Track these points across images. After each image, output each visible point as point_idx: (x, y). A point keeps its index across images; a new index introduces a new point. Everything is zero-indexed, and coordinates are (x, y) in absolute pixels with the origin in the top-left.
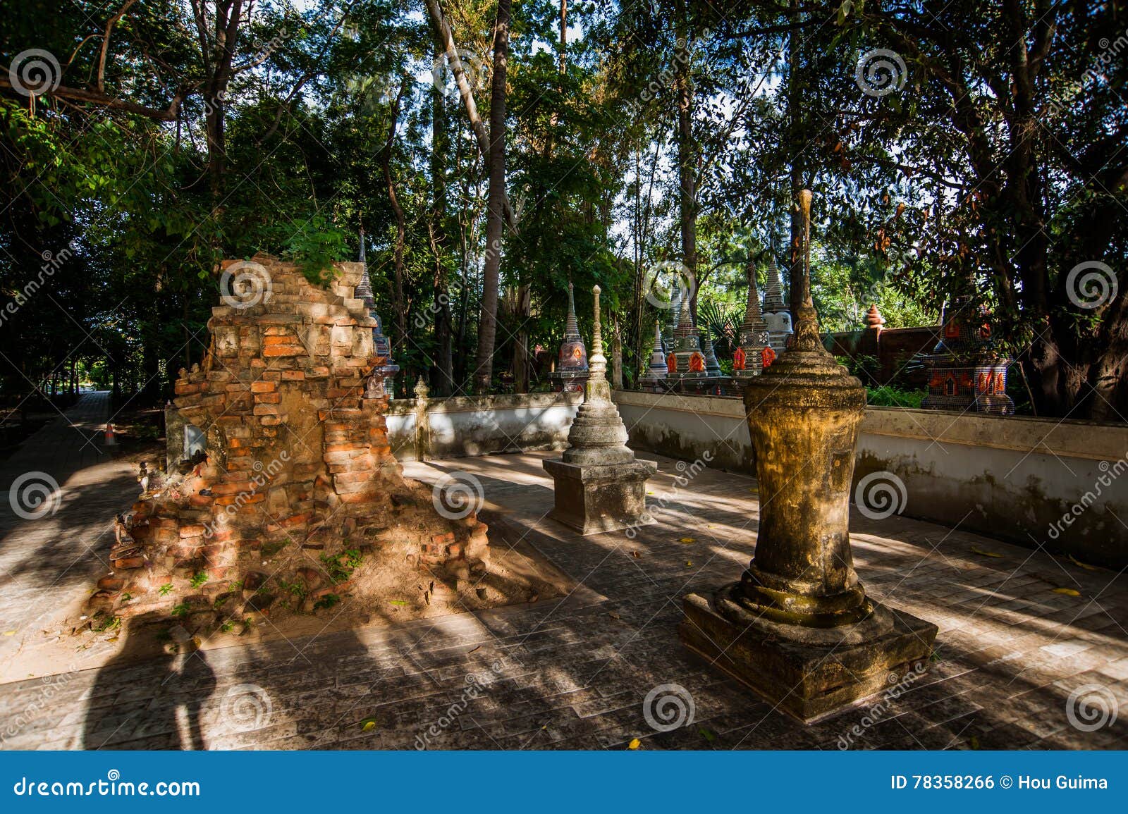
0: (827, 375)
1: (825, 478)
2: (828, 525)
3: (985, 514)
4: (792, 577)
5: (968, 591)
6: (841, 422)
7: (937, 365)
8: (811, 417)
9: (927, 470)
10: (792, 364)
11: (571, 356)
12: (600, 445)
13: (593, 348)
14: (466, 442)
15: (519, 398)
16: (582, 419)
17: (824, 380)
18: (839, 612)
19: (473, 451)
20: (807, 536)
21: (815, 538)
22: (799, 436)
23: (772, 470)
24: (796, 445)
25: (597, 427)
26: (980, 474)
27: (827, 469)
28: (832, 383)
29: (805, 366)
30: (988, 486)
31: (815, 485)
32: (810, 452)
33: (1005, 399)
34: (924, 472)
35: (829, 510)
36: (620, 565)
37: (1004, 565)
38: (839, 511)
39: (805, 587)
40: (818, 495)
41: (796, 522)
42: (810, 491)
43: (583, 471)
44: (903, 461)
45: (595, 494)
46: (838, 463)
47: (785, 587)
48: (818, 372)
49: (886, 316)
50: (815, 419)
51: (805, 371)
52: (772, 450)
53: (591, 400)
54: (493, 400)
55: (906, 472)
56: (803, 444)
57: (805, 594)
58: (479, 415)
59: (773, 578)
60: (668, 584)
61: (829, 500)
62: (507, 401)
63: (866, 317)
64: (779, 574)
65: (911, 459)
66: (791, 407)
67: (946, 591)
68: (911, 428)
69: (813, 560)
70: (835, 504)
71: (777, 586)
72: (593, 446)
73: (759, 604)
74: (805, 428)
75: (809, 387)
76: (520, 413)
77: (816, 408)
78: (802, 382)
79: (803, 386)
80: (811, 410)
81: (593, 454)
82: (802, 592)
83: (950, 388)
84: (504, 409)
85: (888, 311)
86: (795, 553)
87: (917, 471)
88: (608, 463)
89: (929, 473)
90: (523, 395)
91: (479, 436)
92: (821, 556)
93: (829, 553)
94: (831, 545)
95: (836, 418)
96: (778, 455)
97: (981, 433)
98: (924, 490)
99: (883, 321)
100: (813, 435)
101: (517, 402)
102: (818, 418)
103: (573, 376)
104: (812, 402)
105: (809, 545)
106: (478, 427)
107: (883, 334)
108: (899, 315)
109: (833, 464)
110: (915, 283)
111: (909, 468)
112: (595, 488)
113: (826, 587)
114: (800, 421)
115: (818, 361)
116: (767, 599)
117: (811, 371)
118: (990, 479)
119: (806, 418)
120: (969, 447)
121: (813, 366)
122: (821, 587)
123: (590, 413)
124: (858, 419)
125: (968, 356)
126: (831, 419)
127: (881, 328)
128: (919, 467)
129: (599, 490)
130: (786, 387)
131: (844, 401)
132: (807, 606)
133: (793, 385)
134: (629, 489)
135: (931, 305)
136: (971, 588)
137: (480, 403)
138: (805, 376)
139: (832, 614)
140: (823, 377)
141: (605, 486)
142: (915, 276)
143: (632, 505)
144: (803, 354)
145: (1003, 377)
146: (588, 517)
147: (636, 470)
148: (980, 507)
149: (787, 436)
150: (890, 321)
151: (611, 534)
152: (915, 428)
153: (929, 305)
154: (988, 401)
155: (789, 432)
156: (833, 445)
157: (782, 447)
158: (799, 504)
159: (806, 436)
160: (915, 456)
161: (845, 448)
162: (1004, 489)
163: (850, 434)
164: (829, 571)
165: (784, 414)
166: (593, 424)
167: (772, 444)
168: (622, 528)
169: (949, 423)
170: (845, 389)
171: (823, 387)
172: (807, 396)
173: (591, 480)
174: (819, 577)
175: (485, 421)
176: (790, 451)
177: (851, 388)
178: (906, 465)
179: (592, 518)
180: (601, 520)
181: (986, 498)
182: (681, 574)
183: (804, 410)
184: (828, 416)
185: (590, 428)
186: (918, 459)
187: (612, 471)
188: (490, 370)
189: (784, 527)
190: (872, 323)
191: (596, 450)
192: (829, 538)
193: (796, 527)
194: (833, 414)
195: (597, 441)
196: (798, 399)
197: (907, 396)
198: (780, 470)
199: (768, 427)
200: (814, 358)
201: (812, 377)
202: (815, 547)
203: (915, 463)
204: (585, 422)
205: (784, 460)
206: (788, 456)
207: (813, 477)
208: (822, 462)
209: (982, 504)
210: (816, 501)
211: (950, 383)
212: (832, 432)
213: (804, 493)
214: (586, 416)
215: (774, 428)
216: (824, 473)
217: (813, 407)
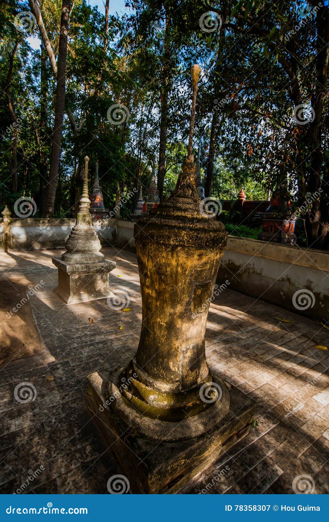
0: (196, 218)
1: (188, 304)
2: (187, 339)
3: (284, 297)
4: (156, 377)
5: (274, 349)
6: (204, 259)
7: (267, 218)
8: (179, 254)
9: (259, 272)
10: (170, 207)
11: (95, 200)
12: (83, 252)
13: (82, 193)
14: (33, 242)
15: (64, 220)
16: (73, 235)
17: (193, 223)
18: (190, 404)
19: (37, 246)
20: (171, 348)
21: (177, 350)
22: (168, 269)
23: (148, 293)
24: (166, 276)
25: (80, 241)
26: (284, 277)
27: (190, 296)
28: (199, 226)
29: (180, 209)
30: (287, 284)
31: (179, 309)
32: (176, 283)
33: (293, 236)
34: (257, 273)
35: (189, 328)
36: (77, 329)
37: (292, 328)
38: (198, 327)
39: (165, 387)
40: (181, 316)
41: (163, 336)
42: (175, 314)
43: (68, 267)
44: (248, 267)
45: (76, 281)
46: (199, 292)
47: (151, 385)
48: (189, 216)
49: (247, 195)
50: (182, 257)
51: (179, 214)
52: (148, 277)
53: (79, 224)
54: (49, 221)
55: (249, 272)
56: (171, 276)
57: (166, 392)
58: (41, 228)
59: (144, 376)
60: (101, 345)
61: (190, 320)
62: (57, 222)
63: (239, 194)
64: (149, 374)
65: (252, 266)
66: (163, 244)
67: (263, 349)
68: (254, 250)
69: (174, 366)
70: (195, 323)
71: (147, 383)
72: (78, 251)
73: (133, 394)
74: (174, 263)
75: (179, 228)
76: (64, 228)
77: (183, 247)
78: (174, 223)
79: (175, 227)
80: (179, 248)
81: (77, 257)
82: (163, 390)
83: (272, 229)
84: (55, 226)
85: (248, 194)
86: (161, 360)
87: (254, 272)
88: (85, 262)
89: (260, 274)
90: (65, 219)
91: (40, 239)
92: (180, 363)
93: (187, 360)
94: (189, 354)
95: (200, 256)
96: (152, 283)
97: (288, 256)
98: (257, 282)
99: (245, 196)
100: (179, 269)
101: (62, 223)
102: (185, 256)
103: (95, 210)
104: (180, 241)
105: (171, 354)
106: (40, 235)
107: (245, 202)
108: (252, 196)
109: (195, 292)
110: (262, 176)
111: (250, 271)
112: (77, 277)
113: (182, 386)
114: (170, 257)
115: (191, 206)
116: (137, 392)
117: (183, 214)
118: (289, 280)
119: (175, 255)
120: (281, 262)
121: (186, 210)
122: (178, 386)
123: (77, 232)
124: (218, 256)
125: (281, 214)
126: (196, 257)
127: (244, 199)
128: (256, 270)
129: (79, 278)
130: (161, 227)
131: (207, 241)
132: (166, 403)
133: (166, 225)
134: (99, 277)
135: (268, 188)
136: (276, 346)
137: (41, 222)
138: (178, 218)
139: (185, 406)
140: (192, 220)
141: (83, 275)
142: (263, 172)
143: (100, 285)
144: (181, 200)
145: (294, 226)
146: (71, 293)
147: (102, 267)
148: (282, 293)
149: (159, 268)
150: (248, 197)
151: (84, 304)
152: (255, 250)
153: (267, 187)
154: (287, 236)
155: (161, 265)
156: (196, 278)
157: (156, 277)
158: (166, 323)
159: (174, 269)
160: (254, 265)
161: (206, 280)
162: (294, 285)
163: (211, 269)
164: (185, 374)
165: (158, 249)
166: (79, 239)
167: (149, 273)
168: (93, 299)
169: (272, 248)
170: (210, 231)
171: (191, 229)
172: (176, 235)
173: (73, 272)
174: (177, 379)
175: (44, 231)
176: (161, 281)
177: (215, 231)
178: (249, 269)
179: (74, 294)
180: (80, 295)
181: (285, 289)
182: (113, 337)
183: (174, 248)
184: (193, 254)
185: (76, 241)
186: (255, 266)
187: (87, 267)
188: (53, 205)
189: (155, 339)
190: (241, 197)
191: (79, 254)
192: (187, 349)
193: (163, 340)
194: (198, 252)
195: (80, 248)
196: (169, 238)
197: (252, 231)
198: (154, 295)
199: (146, 259)
200: (188, 203)
201: (184, 219)
202: (176, 356)
203: (254, 268)
204: (74, 238)
205: (157, 287)
206: (160, 284)
207: (178, 303)
208: (186, 292)
209: (283, 292)
210: (179, 322)
211: (272, 227)
212: (196, 267)
213: (170, 314)
214: (75, 234)
215: (150, 260)
216: (187, 300)
217: (180, 246)
